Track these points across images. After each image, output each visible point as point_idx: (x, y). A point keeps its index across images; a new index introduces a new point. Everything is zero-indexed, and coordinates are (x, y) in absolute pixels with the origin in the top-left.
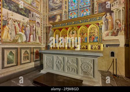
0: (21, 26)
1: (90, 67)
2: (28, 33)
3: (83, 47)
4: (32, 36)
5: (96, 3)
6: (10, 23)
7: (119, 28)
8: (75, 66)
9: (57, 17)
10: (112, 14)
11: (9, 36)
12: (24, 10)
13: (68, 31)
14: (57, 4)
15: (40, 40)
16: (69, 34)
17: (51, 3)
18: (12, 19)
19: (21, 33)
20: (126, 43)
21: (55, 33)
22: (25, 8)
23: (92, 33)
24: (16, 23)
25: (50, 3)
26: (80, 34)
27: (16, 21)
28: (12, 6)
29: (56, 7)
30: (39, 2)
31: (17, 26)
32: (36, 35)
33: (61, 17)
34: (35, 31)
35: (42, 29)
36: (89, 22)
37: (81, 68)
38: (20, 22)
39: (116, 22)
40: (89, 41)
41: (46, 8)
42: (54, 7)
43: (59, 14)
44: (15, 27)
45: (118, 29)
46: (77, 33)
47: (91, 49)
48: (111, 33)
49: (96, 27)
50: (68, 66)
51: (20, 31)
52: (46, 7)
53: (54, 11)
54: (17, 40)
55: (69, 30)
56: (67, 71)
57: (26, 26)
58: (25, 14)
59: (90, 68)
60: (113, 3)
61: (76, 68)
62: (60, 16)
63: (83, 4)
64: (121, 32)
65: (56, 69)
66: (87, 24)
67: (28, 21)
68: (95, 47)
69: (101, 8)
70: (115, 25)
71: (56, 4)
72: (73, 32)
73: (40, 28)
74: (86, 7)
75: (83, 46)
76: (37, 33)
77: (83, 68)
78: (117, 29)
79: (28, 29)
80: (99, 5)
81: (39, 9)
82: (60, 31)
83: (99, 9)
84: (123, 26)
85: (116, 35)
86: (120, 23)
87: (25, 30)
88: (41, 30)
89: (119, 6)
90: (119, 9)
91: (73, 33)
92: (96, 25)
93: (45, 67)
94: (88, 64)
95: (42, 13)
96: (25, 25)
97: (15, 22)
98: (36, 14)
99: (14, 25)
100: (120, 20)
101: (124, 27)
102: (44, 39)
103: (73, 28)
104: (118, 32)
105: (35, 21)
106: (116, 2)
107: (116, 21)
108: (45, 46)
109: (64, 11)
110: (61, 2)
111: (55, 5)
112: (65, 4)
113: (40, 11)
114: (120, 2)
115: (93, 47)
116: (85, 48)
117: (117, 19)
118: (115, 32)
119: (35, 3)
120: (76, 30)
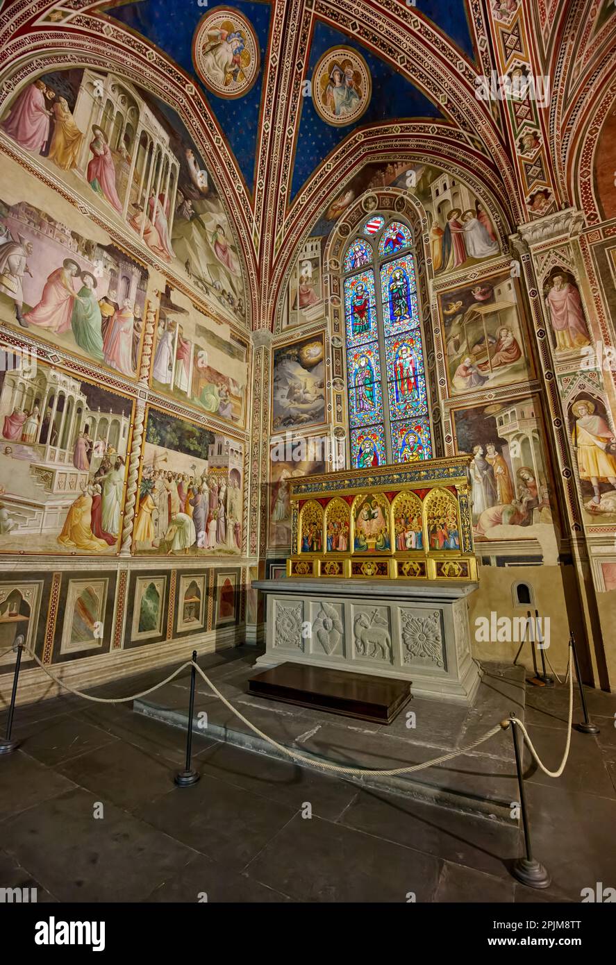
0: (185, 491)
1: (431, 634)
2: (202, 514)
3: (412, 569)
4: (214, 523)
5: (448, 410)
6: (157, 485)
7: (531, 499)
8: (385, 635)
10: (503, 448)
11: (152, 528)
12: (198, 434)
13: (353, 507)
14: (305, 402)
15: (240, 536)
16: (356, 520)
17: (282, 397)
18: (165, 472)
19: (182, 515)
20: (564, 552)
21: (302, 514)
22: (200, 429)
23: (439, 517)
24: (173, 482)
25: (278, 398)
26: (395, 519)
27: (174, 477)
28: (167, 432)
29: (302, 413)
30: (240, 399)
31: (175, 495)
32: (226, 520)
34: (225, 506)
35: (248, 495)
36: (426, 481)
37: (404, 642)
38: (183, 479)
39: (519, 477)
40: (430, 545)
41: (264, 418)
42: (294, 412)
44: (169, 496)
45: (529, 502)
46: (385, 517)
47: (438, 575)
48: (509, 513)
49: (448, 497)
50: (359, 636)
51: (181, 511)
52: (265, 413)
53: (295, 426)
54: (171, 543)
55: (355, 503)
56: (357, 655)
57: (199, 490)
58: (200, 450)
59: (432, 639)
60: (503, 415)
61: (387, 640)
63: (402, 407)
64: (540, 511)
65: (315, 649)
66: (420, 487)
67: (207, 471)
68: (451, 566)
69: (466, 427)
70: (518, 488)
71: (303, 403)
72: (369, 512)
73: (240, 491)
74: (413, 418)
75: (411, 563)
76: (231, 510)
77: (410, 642)
78: (524, 500)
79: (204, 498)
80: (455, 415)
81: (240, 424)
82: (324, 508)
83: (457, 429)
84: (545, 490)
85: (527, 523)
86: (531, 479)
87: (194, 503)
88: (245, 499)
89: (521, 425)
90: (521, 435)
91: (371, 517)
92: (447, 493)
93: (274, 646)
94: (427, 626)
95: (250, 435)
96: (196, 486)
97: (170, 481)
98: (231, 441)
99: (168, 491)
100: (531, 472)
101: (546, 496)
102: (251, 533)
103: (369, 499)
104: (530, 510)
105: (226, 467)
106: (509, 413)
107: (518, 472)
108: (255, 564)
109: (332, 428)
110: (321, 397)
111: (297, 405)
112: (338, 404)
113: (244, 430)
114: (523, 413)
115: (444, 569)
116: (418, 572)
117: (522, 468)
118: (521, 511)
119: (230, 406)
120: (380, 506)
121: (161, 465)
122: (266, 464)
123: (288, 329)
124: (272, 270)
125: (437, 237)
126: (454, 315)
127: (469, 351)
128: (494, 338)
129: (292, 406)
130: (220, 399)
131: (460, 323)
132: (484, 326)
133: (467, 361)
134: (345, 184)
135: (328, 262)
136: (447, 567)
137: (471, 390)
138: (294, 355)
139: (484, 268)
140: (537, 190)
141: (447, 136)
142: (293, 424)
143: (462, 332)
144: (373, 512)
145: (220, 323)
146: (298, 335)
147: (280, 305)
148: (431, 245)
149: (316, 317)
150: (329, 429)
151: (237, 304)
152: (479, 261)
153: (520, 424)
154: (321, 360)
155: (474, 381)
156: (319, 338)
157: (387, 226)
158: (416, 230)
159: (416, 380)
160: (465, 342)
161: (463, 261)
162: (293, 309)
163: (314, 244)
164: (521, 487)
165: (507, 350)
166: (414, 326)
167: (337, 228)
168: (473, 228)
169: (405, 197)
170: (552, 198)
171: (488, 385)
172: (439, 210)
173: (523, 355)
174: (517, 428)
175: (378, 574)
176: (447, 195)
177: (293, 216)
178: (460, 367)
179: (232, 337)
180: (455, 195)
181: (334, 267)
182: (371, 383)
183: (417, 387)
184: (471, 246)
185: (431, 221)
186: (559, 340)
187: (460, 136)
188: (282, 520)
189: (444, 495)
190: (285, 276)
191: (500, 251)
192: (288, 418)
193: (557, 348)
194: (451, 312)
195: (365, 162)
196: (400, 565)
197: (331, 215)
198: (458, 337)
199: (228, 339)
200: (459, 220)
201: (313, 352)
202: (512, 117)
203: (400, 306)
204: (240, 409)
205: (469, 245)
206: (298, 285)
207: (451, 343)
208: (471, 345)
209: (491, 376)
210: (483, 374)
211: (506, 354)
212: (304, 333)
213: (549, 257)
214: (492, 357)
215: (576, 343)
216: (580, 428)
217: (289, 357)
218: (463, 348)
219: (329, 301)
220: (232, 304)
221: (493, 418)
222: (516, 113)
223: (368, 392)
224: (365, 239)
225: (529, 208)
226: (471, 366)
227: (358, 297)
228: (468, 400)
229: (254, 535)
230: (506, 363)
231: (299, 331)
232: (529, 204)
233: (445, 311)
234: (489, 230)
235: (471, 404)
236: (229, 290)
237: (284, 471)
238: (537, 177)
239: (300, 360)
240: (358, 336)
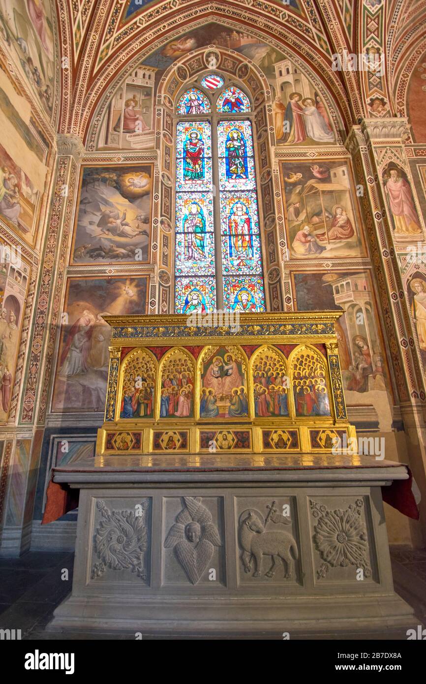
1: (354, 533)
3: (281, 439)
5: (288, 272)
7: (366, 366)
9: (119, 288)
13: (200, 360)
14: (123, 234)
15: (8, 395)
16: (203, 376)
17: (91, 223)
20: (397, 419)
23: (306, 378)
25: (85, 223)
26: (254, 377)
29: (118, 247)
30: (33, 207)
33: (142, 293)
35: (28, 336)
36: (292, 336)
39: (355, 344)
40: (297, 410)
41: (63, 241)
42: (107, 244)
43: (132, 280)
45: (364, 369)
46: (241, 375)
47: (313, 446)
49: (315, 356)
50: (248, 547)
53: (106, 261)
55: (202, 355)
56: (243, 578)
59: (356, 539)
60: (339, 285)
62: (137, 286)
63: (236, 263)
64: (374, 378)
66: (285, 342)
68: (328, 435)
69: (305, 291)
70: (354, 354)
72: (221, 368)
73: (16, 329)
74: (246, 275)
75: (280, 432)
77: (326, 547)
78: (361, 366)
80: (295, 278)
81: (29, 237)
82: (159, 360)
83: (297, 291)
84: (378, 358)
85: (363, 389)
86: (365, 348)
88: (22, 342)
89: (355, 297)
90: (355, 305)
91: (224, 374)
92: (314, 351)
95: (40, 258)
100: (365, 340)
101: (379, 364)
102: (26, 390)
103: (222, 351)
104: (365, 377)
105: (2, 290)
106: (344, 283)
107: (354, 340)
108: (30, 435)
109: (157, 271)
110: (144, 233)
111: (111, 236)
112: (164, 245)
113: (34, 247)
114: (356, 285)
115: (320, 439)
116: (289, 443)
117: (357, 336)
118: (358, 377)
119: (17, 207)
120: (236, 361)
122: (59, 300)
123: (105, 149)
124: (92, 80)
125: (279, 111)
126: (295, 184)
127: (308, 220)
128: (330, 214)
129: (106, 236)
131: (300, 193)
132: (322, 201)
133: (306, 229)
134: (187, 31)
135: (163, 95)
136: (323, 436)
137: (310, 256)
138: (111, 179)
139: (322, 150)
140: (376, 96)
141: (296, 27)
142: (103, 257)
143: (301, 201)
144: (226, 368)
145: (19, 93)
146: (118, 159)
147: (98, 121)
148: (274, 116)
149: (144, 146)
150: (153, 270)
151: (44, 88)
152: (318, 143)
153: (354, 294)
154: (147, 193)
155: (313, 249)
156: (146, 170)
157: (226, 87)
158: (257, 99)
159: (251, 240)
160: (305, 211)
161: (303, 139)
162: (115, 129)
163: (147, 73)
164: (356, 354)
165: (342, 227)
166: (251, 186)
167: (176, 68)
168: (312, 114)
169: (249, 65)
170: (387, 107)
171: (325, 254)
172: (282, 89)
173: (355, 234)
174: (352, 299)
175: (236, 446)
176: (290, 78)
177: (126, 33)
178: (300, 233)
179: (33, 122)
180: (297, 81)
181: (168, 105)
182: (202, 232)
183: (251, 247)
184: (310, 128)
185: (275, 96)
186: (397, 223)
187: (308, 31)
188: (78, 375)
189: (311, 353)
190: (107, 93)
191: (335, 140)
192: (97, 249)
193: (396, 230)
194: (291, 180)
195: (210, 20)
196: (266, 435)
197: (169, 53)
198: (297, 205)
199: (28, 122)
200: (300, 103)
201: (137, 182)
202: (364, 27)
203: (236, 165)
204: (32, 219)
205: (309, 128)
206: (124, 107)
207: (291, 209)
208: (310, 215)
209: (329, 247)
210: (320, 243)
211: (340, 230)
212: (126, 159)
213: (386, 152)
214: (329, 230)
215: (410, 229)
216: (417, 303)
217: (104, 180)
218: (302, 216)
219: (162, 136)
220: (38, 82)
221: (331, 286)
222: (367, 25)
223: (198, 241)
224: (202, 91)
225: (369, 108)
226: (310, 235)
227: (191, 143)
228: (307, 265)
229: (30, 393)
230: (341, 238)
231: (120, 155)
232: (369, 104)
233: (286, 179)
234: (326, 120)
235: (310, 269)
236: (36, 63)
237: (86, 312)
238: (376, 86)
239: (119, 187)
240: (190, 182)
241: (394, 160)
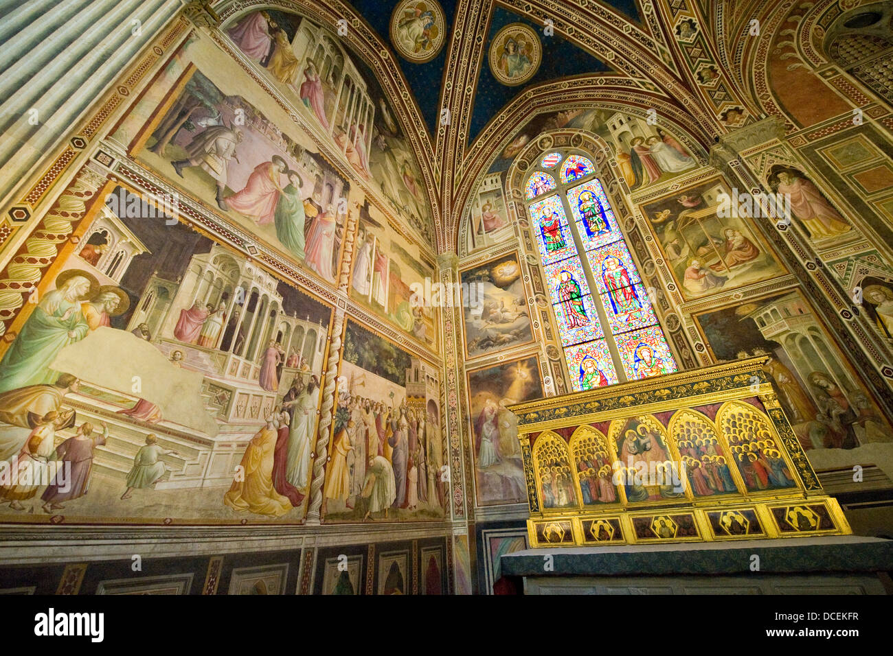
0: (384, 426)
2: (402, 458)
4: (414, 470)
5: (688, 316)
7: (842, 411)
9: (512, 372)
12: (395, 355)
13: (612, 437)
14: (504, 321)
17: (476, 318)
18: (362, 399)
19: (380, 459)
21: (536, 451)
22: (397, 349)
23: (746, 441)
24: (371, 412)
25: (471, 319)
26: (680, 448)
27: (372, 406)
28: (365, 350)
29: (503, 333)
30: (431, 320)
31: (373, 431)
32: (426, 466)
33: (535, 373)
34: (425, 448)
35: (446, 433)
38: (381, 410)
39: (813, 384)
40: (747, 484)
41: (457, 341)
42: (493, 334)
43: (523, 361)
44: (367, 431)
45: (841, 417)
46: (663, 447)
47: (783, 529)
49: (751, 414)
51: (379, 454)
52: (458, 336)
53: (496, 349)
54: (367, 502)
55: (612, 431)
57: (398, 425)
58: (397, 374)
60: (762, 315)
62: (529, 366)
64: (861, 425)
67: (405, 401)
68: (799, 514)
69: (718, 332)
70: (818, 399)
71: (502, 322)
72: (637, 443)
73: (438, 428)
74: (640, 329)
76: (431, 453)
78: (834, 412)
79: (403, 435)
80: (700, 321)
82: (568, 441)
83: (707, 335)
84: (857, 398)
85: (851, 444)
86: (832, 387)
88: (444, 439)
89: (790, 325)
90: (795, 335)
91: (642, 449)
95: (443, 360)
96: (395, 420)
97: (368, 412)
98: (426, 366)
99: (366, 425)
100: (827, 376)
101: (863, 406)
102: (454, 484)
103: (632, 423)
105: (424, 397)
106: (768, 311)
107: (810, 379)
109: (544, 347)
110: (524, 314)
111: (494, 325)
112: (544, 321)
113: (437, 354)
114: (787, 311)
115: (790, 519)
116: (747, 527)
117: (814, 373)
118: (836, 428)
119: (423, 327)
120: (652, 432)
121: (359, 391)
122: (464, 395)
123: (474, 252)
124: (453, 202)
125: (624, 160)
126: (665, 223)
127: (694, 252)
128: (720, 239)
129: (490, 326)
130: (414, 317)
131: (674, 229)
132: (704, 229)
133: (695, 264)
134: (518, 131)
135: (511, 191)
136: (793, 515)
137: (711, 292)
138: (485, 276)
139: (685, 179)
140: (727, 109)
141: (616, 84)
142: (492, 346)
143: (679, 236)
144: (642, 442)
145: (411, 243)
146: (486, 256)
147: (464, 231)
148: (620, 168)
149: (506, 238)
150: (539, 348)
151: (423, 229)
152: (677, 174)
153: (788, 322)
154: (517, 278)
155: (711, 282)
156: (512, 257)
158: (598, 158)
159: (633, 289)
160: (686, 245)
161: (660, 176)
162: (479, 233)
163: (494, 179)
164: (821, 397)
165: (739, 249)
166: (616, 237)
167: (516, 164)
168: (661, 149)
169: (581, 134)
172: (620, 140)
173: (761, 251)
174: (787, 328)
176: (626, 128)
177: (471, 157)
178: (689, 270)
179: (422, 258)
180: (633, 127)
181: (517, 196)
182: (579, 297)
183: (636, 297)
184: (663, 163)
185: (614, 149)
186: (811, 229)
187: (629, 82)
190: (466, 207)
191: (697, 164)
192: (485, 340)
193: (812, 237)
194: (660, 220)
195: (534, 113)
196: (714, 519)
197: (508, 155)
198: (675, 242)
199: (419, 260)
200: (644, 145)
201: (506, 271)
202: (686, 57)
203: (596, 222)
206: (482, 213)
207: (670, 248)
208: (694, 248)
209: (731, 275)
210: (719, 274)
211: (739, 253)
212: (493, 254)
213: (763, 158)
214: (724, 257)
215: (832, 229)
217: (479, 278)
218: (686, 251)
219: (518, 224)
220: (420, 228)
221: (750, 320)
222: (689, 54)
223: (577, 307)
224: (545, 170)
225: (724, 124)
226: (701, 269)
227: (546, 219)
228: (710, 303)
229: (458, 487)
230: (744, 261)
231: (487, 253)
232: (722, 120)
233: (653, 220)
234: (679, 148)
235: (715, 306)
236: (416, 215)
238: (724, 99)
239: (492, 280)
240: (554, 253)
241: (777, 162)
